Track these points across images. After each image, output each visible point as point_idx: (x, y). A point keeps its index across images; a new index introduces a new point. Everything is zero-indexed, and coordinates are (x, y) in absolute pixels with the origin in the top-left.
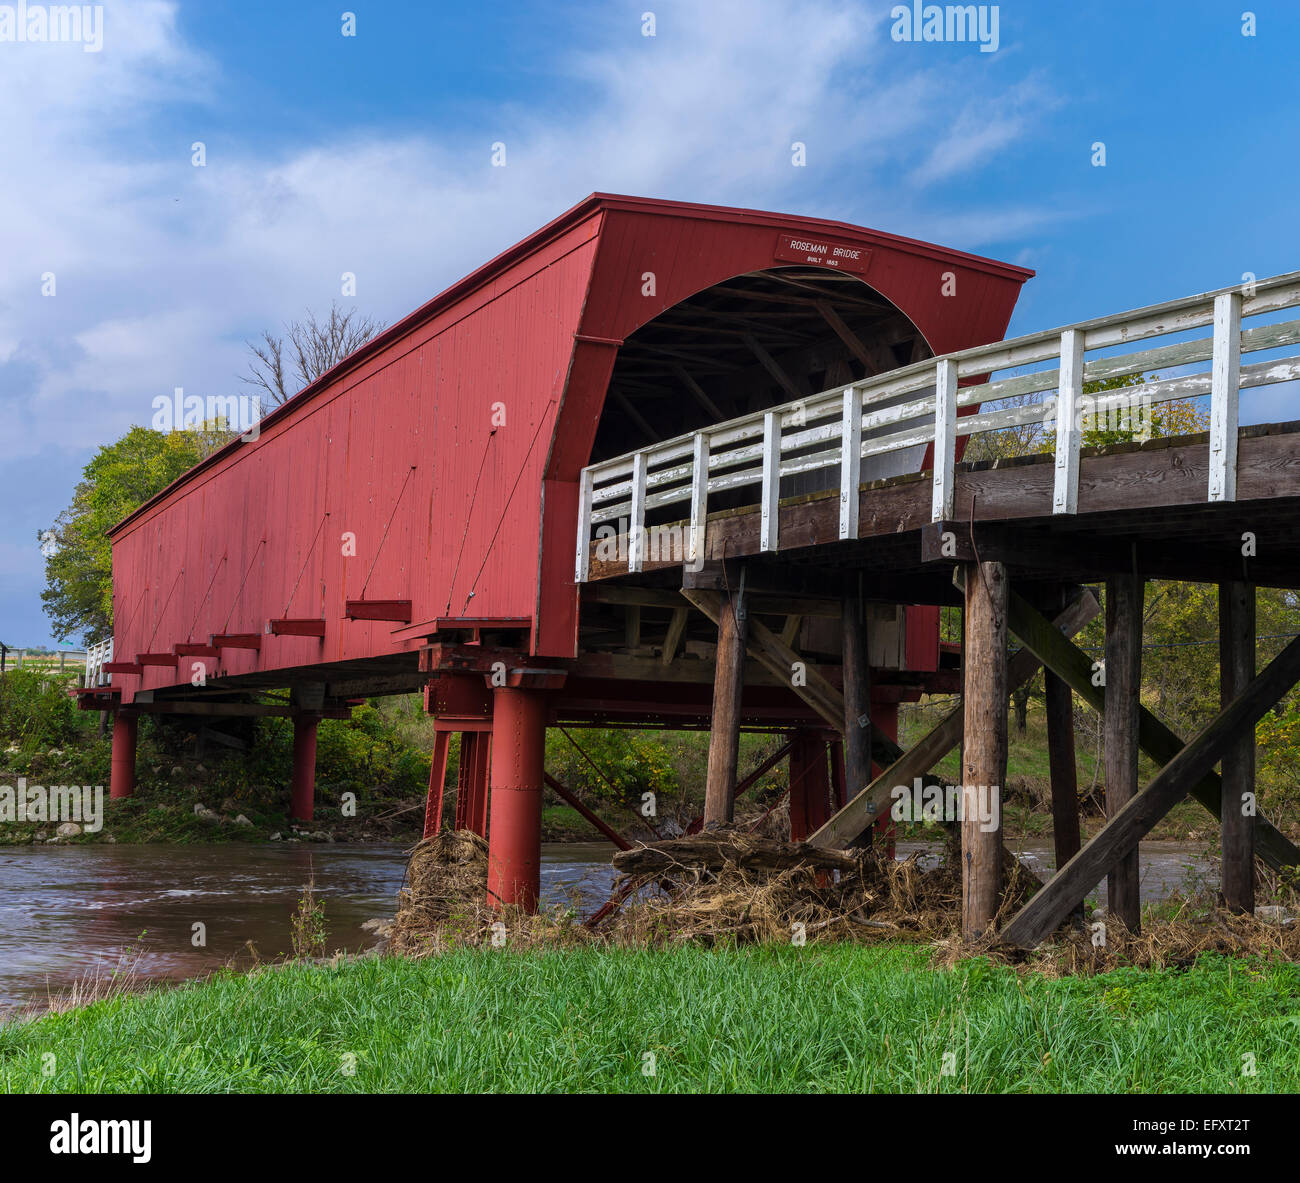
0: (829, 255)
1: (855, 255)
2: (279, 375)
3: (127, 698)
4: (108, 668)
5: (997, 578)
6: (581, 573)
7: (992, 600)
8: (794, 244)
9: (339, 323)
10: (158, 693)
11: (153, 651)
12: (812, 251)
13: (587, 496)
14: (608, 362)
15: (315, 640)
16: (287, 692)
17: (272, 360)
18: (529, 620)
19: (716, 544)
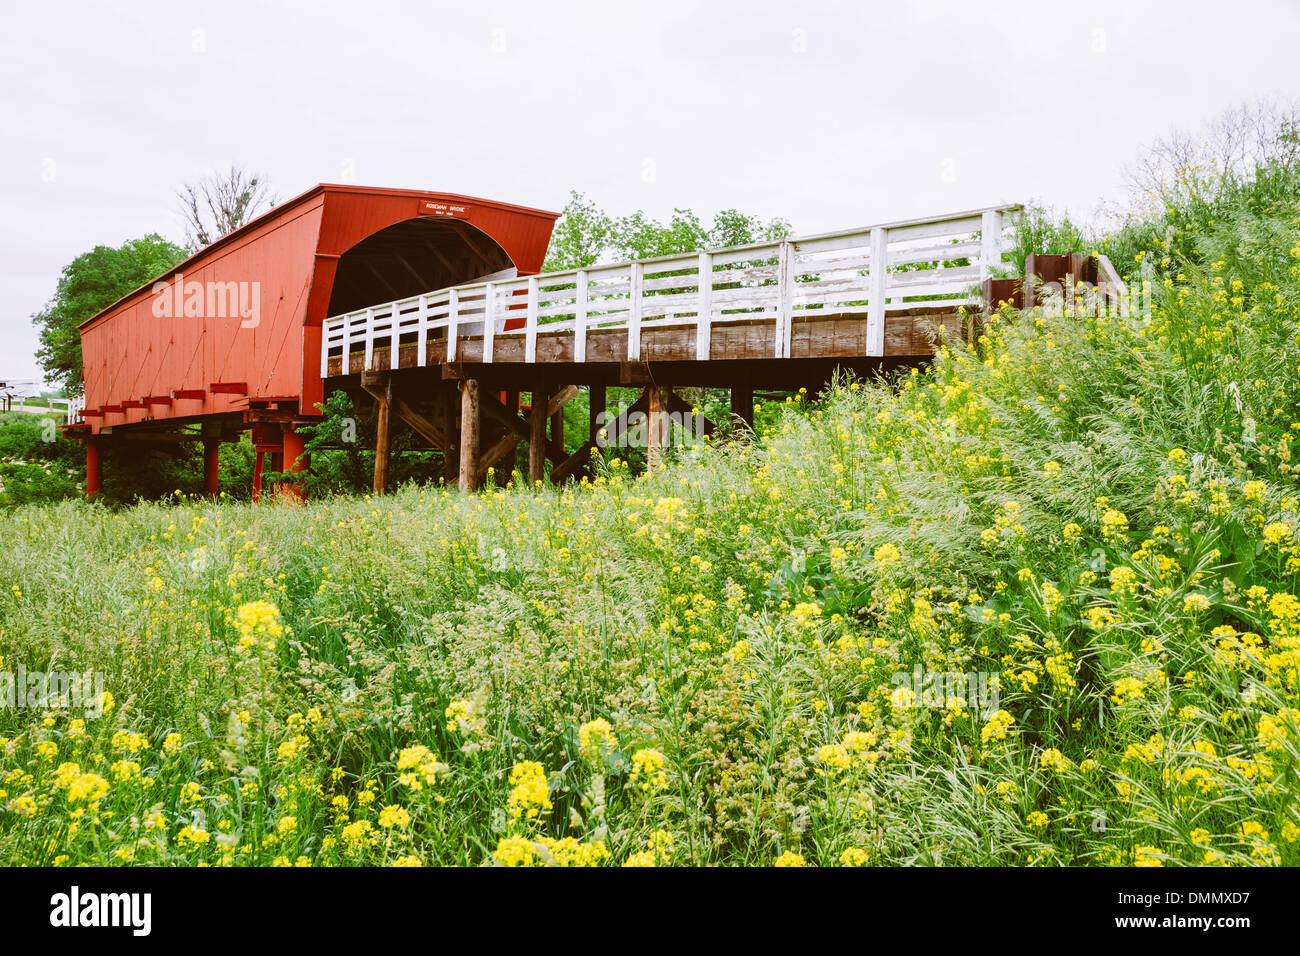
0: (448, 210)
1: (462, 210)
2: (195, 211)
3: (95, 431)
4: (82, 413)
5: (474, 387)
6: (324, 374)
7: (472, 397)
8: (428, 205)
9: (236, 175)
10: (115, 428)
11: (110, 404)
12: (439, 209)
13: (326, 334)
14: (333, 268)
15: (200, 401)
16: (198, 426)
17: (190, 200)
18: (298, 397)
19: (377, 364)
